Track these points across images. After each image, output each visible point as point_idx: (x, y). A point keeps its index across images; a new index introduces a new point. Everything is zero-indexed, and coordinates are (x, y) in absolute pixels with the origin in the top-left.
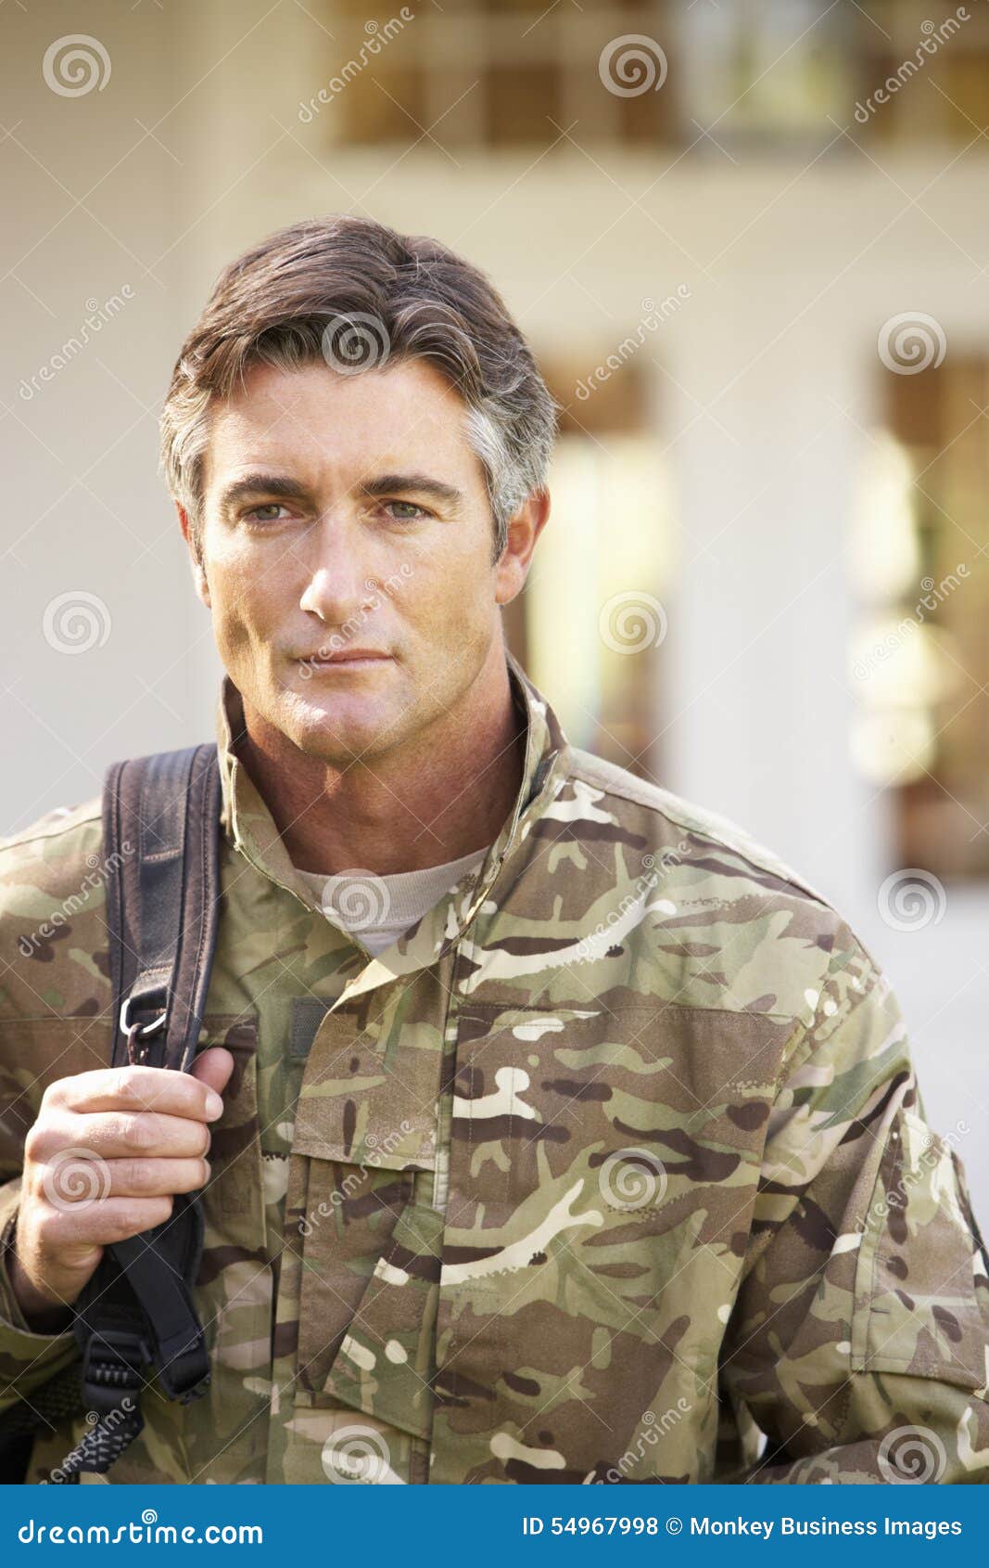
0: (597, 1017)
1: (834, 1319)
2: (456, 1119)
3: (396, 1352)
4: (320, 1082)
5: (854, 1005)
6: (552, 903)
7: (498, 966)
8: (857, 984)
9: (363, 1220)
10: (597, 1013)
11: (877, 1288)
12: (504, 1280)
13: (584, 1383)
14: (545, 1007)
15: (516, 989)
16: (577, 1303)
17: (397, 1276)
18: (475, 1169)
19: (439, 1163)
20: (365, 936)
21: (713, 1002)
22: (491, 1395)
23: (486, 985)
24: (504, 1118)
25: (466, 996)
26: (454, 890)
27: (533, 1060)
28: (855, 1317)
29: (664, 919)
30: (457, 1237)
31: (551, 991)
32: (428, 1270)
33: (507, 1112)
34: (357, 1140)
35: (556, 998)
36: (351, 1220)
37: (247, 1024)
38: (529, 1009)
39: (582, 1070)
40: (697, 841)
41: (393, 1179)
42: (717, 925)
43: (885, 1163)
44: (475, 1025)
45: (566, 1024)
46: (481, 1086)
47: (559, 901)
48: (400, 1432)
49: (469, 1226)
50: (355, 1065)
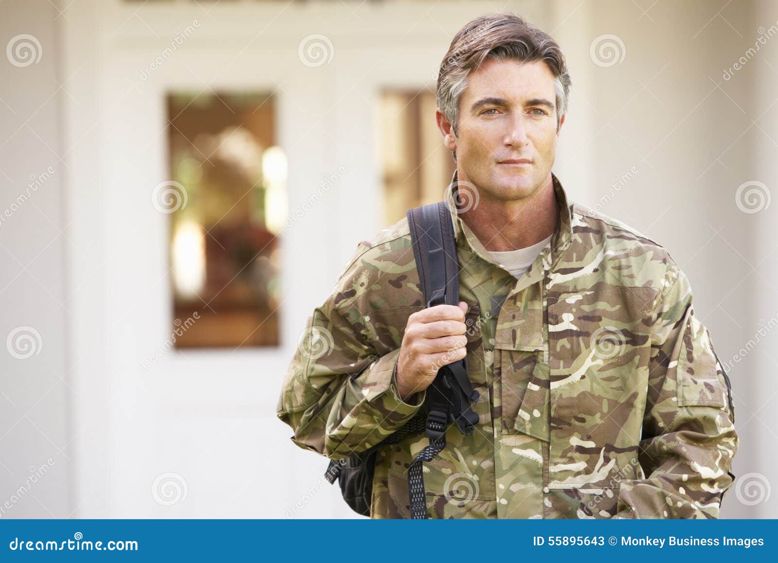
0: (593, 293)
1: (671, 390)
2: (550, 332)
3: (537, 413)
4: (503, 323)
5: (674, 282)
6: (573, 256)
7: (557, 279)
8: (674, 275)
9: (521, 370)
10: (593, 292)
11: (684, 378)
12: (571, 385)
13: (601, 418)
14: (575, 291)
15: (565, 286)
16: (598, 391)
17: (535, 388)
18: (558, 349)
19: (545, 348)
20: (512, 272)
21: (632, 284)
22: (570, 424)
23: (555, 286)
24: (567, 331)
25: (549, 290)
26: (542, 254)
27: (574, 310)
28: (678, 389)
29: (611, 257)
30: (554, 372)
31: (577, 286)
32: (546, 384)
33: (568, 328)
34: (517, 342)
35: (579, 288)
36: (516, 370)
37: (476, 306)
38: (570, 292)
39: (591, 312)
40: (616, 229)
41: (530, 355)
42: (630, 258)
43: (685, 336)
44: (552, 299)
45: (583, 296)
46: (557, 321)
47: (575, 255)
48: (538, 440)
49: (559, 368)
50: (514, 317)
